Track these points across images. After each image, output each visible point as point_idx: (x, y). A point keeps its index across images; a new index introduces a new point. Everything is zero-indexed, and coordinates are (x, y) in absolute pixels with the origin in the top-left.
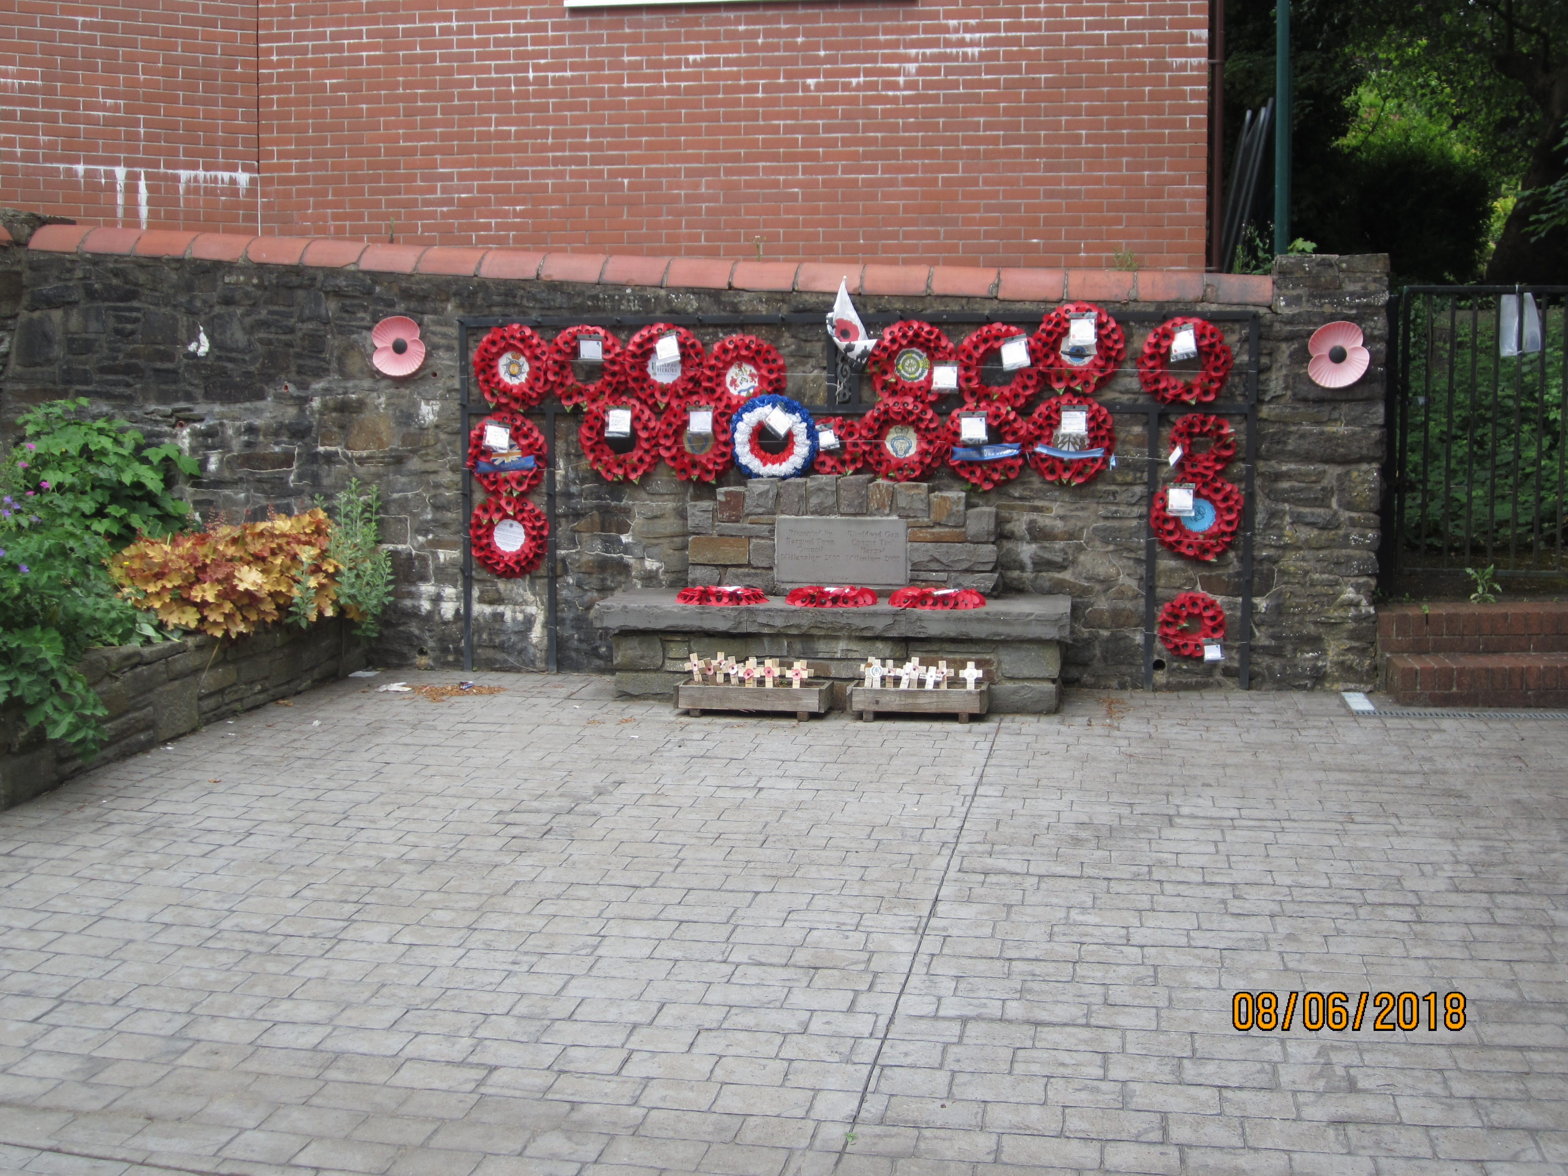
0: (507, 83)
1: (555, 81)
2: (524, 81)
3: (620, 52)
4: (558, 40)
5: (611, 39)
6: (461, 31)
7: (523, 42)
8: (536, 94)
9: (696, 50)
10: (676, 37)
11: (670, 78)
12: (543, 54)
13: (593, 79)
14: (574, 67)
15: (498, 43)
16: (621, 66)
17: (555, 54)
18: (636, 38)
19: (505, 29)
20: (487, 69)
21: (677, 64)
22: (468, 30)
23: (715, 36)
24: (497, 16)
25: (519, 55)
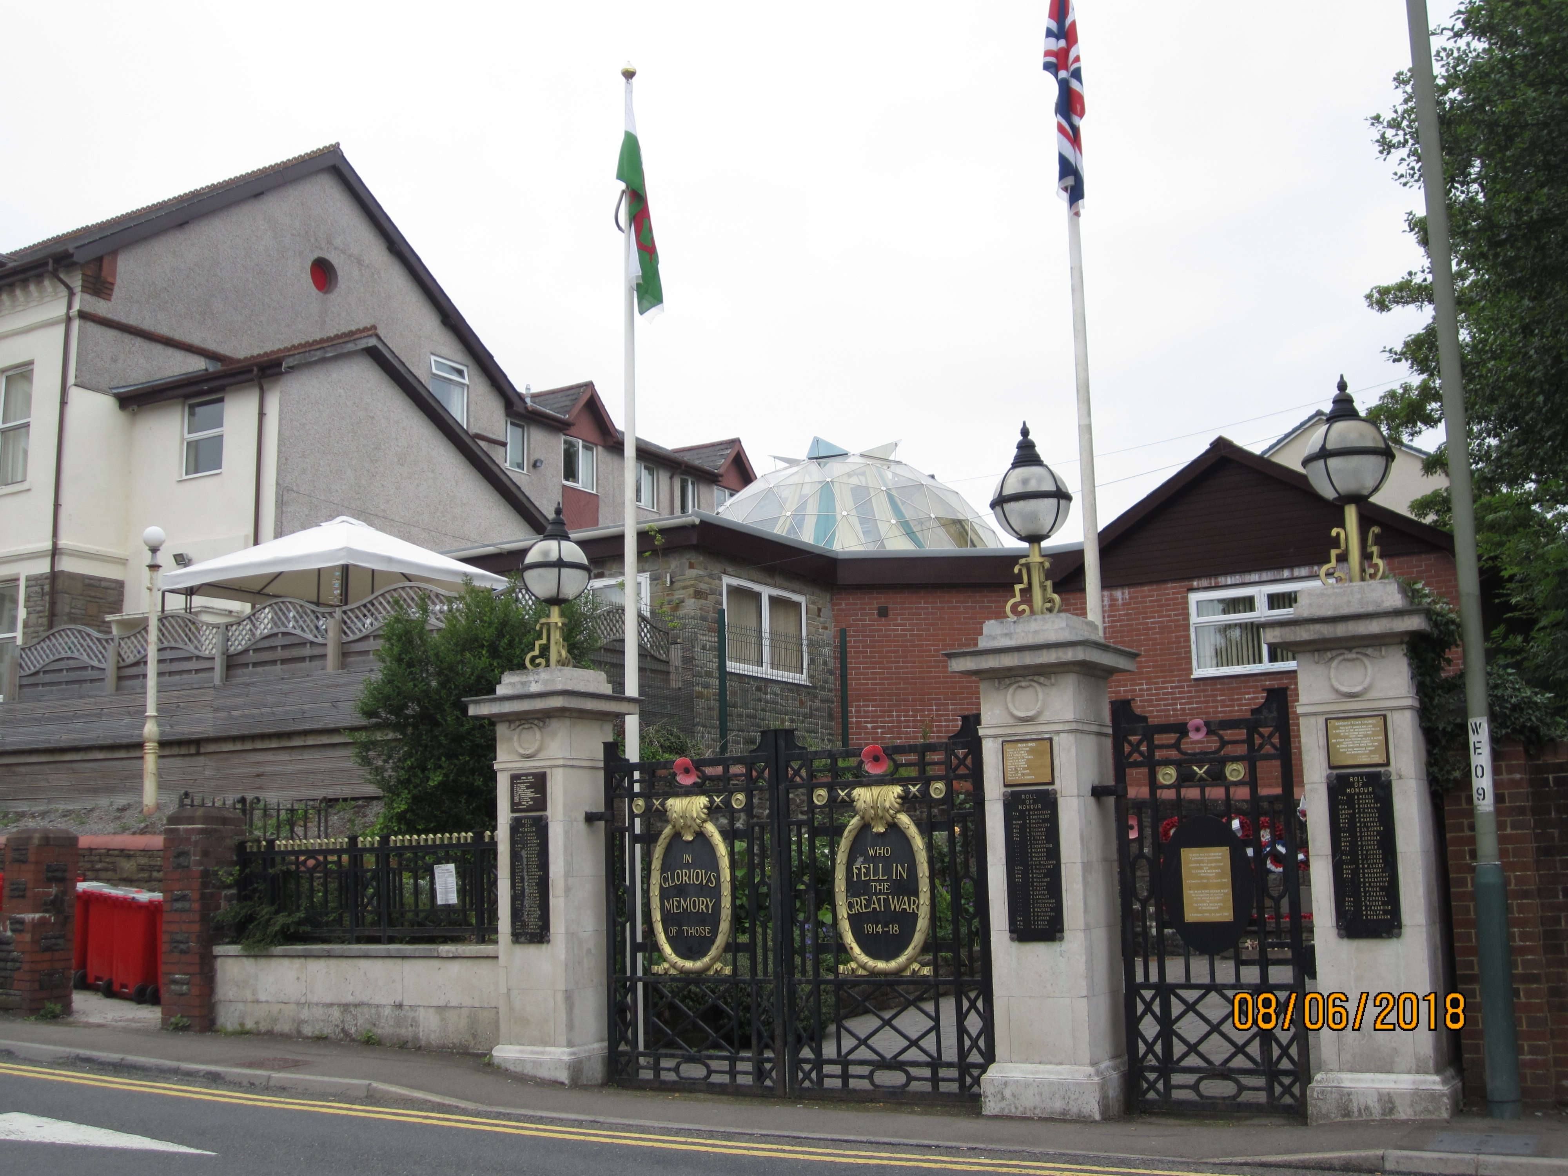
0: (1169, 710)
1: (1190, 709)
2: (1176, 710)
3: (1216, 696)
4: (1189, 692)
5: (1212, 690)
6: (1148, 689)
7: (1174, 693)
8: (1182, 715)
9: (1249, 693)
10: (1239, 688)
11: (1238, 705)
12: (1183, 698)
13: (1206, 708)
14: (1197, 703)
15: (1164, 694)
16: (1217, 701)
17: (1189, 698)
18: (1222, 690)
19: (1166, 688)
20: (1159, 705)
21: (1240, 699)
22: (1150, 689)
23: (1256, 687)
24: (1163, 683)
25: (1173, 699)
